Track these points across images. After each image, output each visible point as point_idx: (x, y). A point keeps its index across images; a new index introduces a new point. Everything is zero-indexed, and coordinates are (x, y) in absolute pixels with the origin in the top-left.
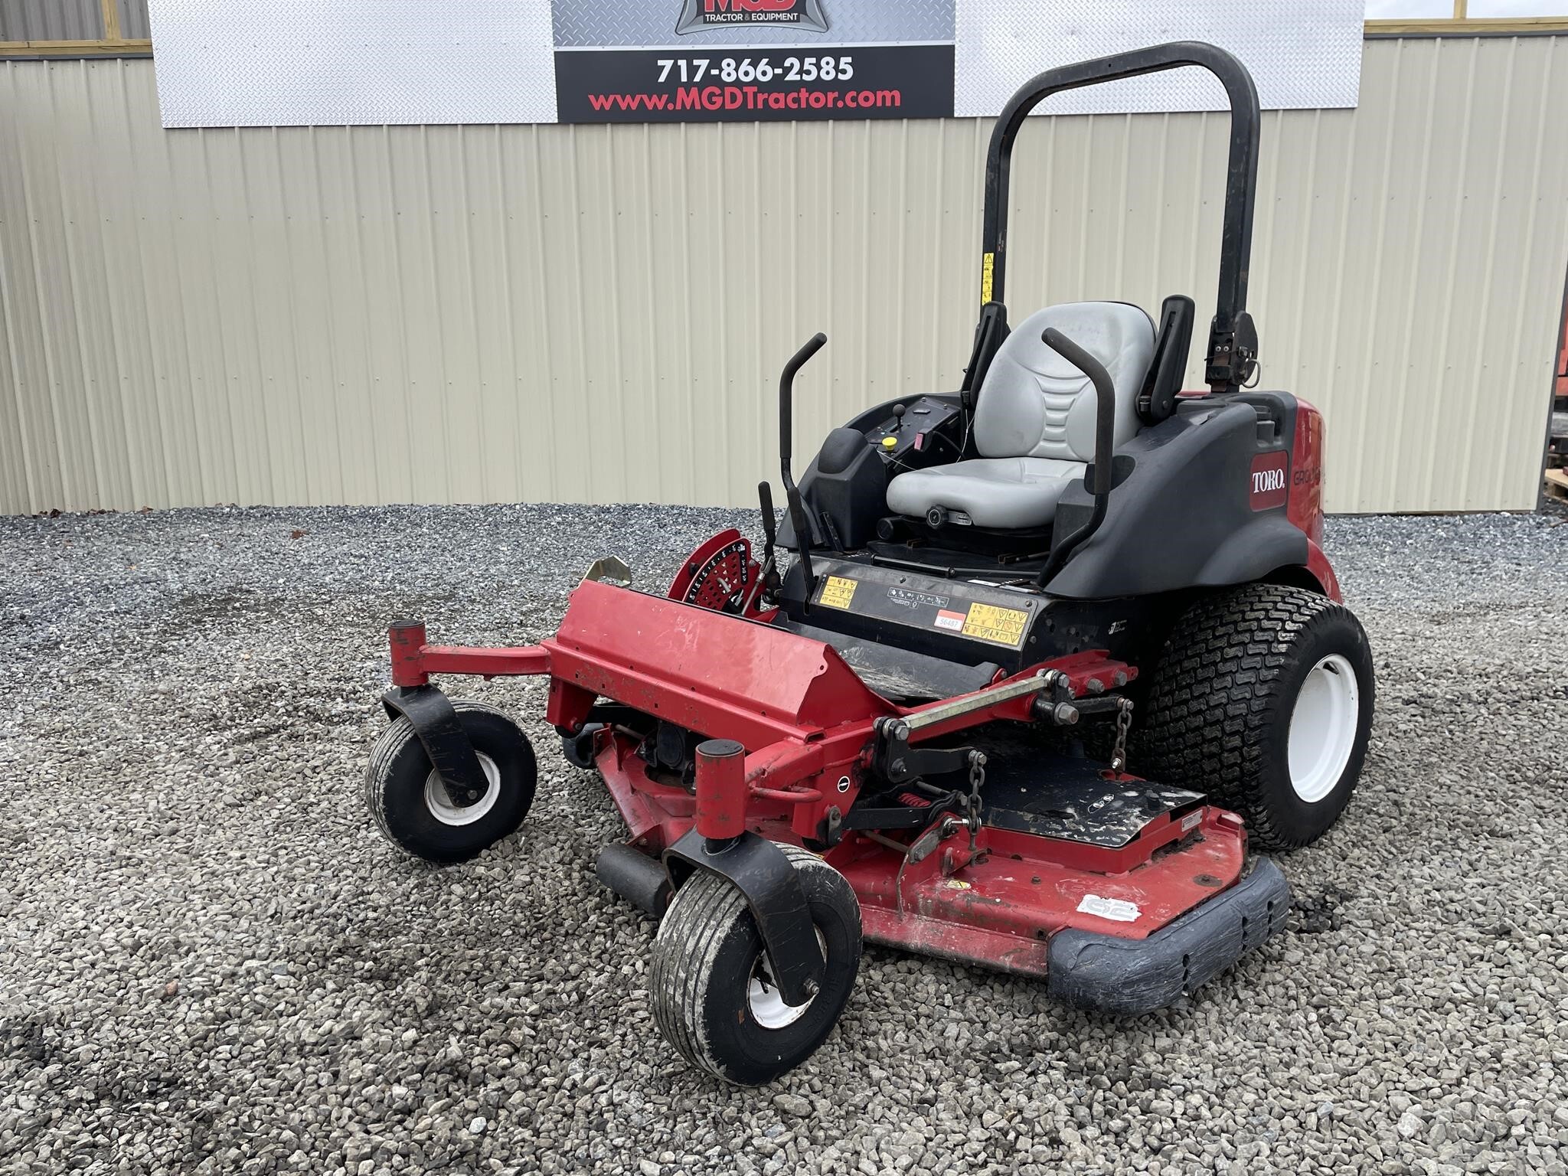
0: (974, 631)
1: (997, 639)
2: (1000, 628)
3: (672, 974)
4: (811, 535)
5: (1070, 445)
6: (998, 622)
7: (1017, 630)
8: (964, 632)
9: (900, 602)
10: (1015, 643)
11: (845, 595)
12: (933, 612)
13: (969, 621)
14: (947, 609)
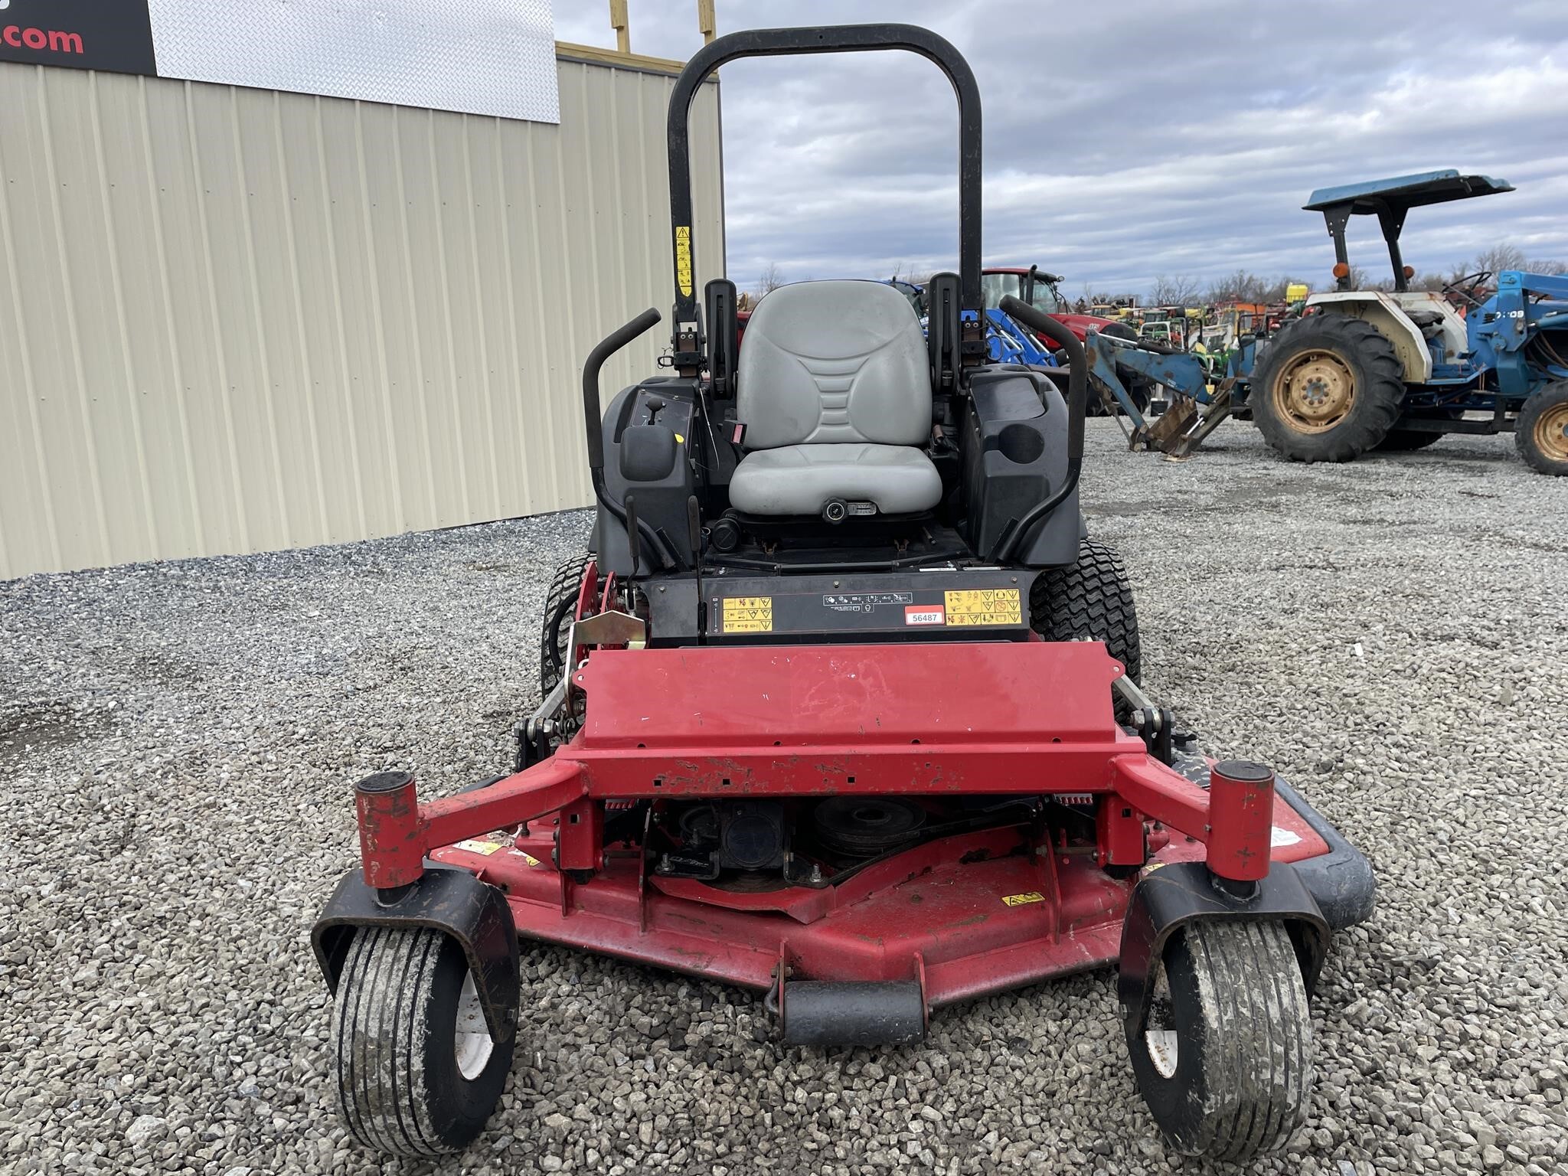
0: (962, 620)
1: (994, 622)
2: (992, 610)
3: (1265, 1054)
4: (659, 557)
5: (855, 427)
6: (987, 605)
7: (1014, 608)
8: (949, 624)
9: (845, 608)
10: (1019, 621)
11: (760, 615)
12: (900, 612)
13: (949, 610)
14: (915, 604)
